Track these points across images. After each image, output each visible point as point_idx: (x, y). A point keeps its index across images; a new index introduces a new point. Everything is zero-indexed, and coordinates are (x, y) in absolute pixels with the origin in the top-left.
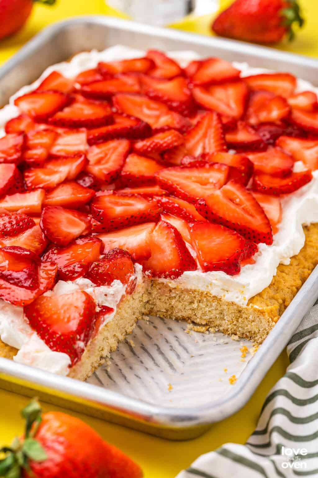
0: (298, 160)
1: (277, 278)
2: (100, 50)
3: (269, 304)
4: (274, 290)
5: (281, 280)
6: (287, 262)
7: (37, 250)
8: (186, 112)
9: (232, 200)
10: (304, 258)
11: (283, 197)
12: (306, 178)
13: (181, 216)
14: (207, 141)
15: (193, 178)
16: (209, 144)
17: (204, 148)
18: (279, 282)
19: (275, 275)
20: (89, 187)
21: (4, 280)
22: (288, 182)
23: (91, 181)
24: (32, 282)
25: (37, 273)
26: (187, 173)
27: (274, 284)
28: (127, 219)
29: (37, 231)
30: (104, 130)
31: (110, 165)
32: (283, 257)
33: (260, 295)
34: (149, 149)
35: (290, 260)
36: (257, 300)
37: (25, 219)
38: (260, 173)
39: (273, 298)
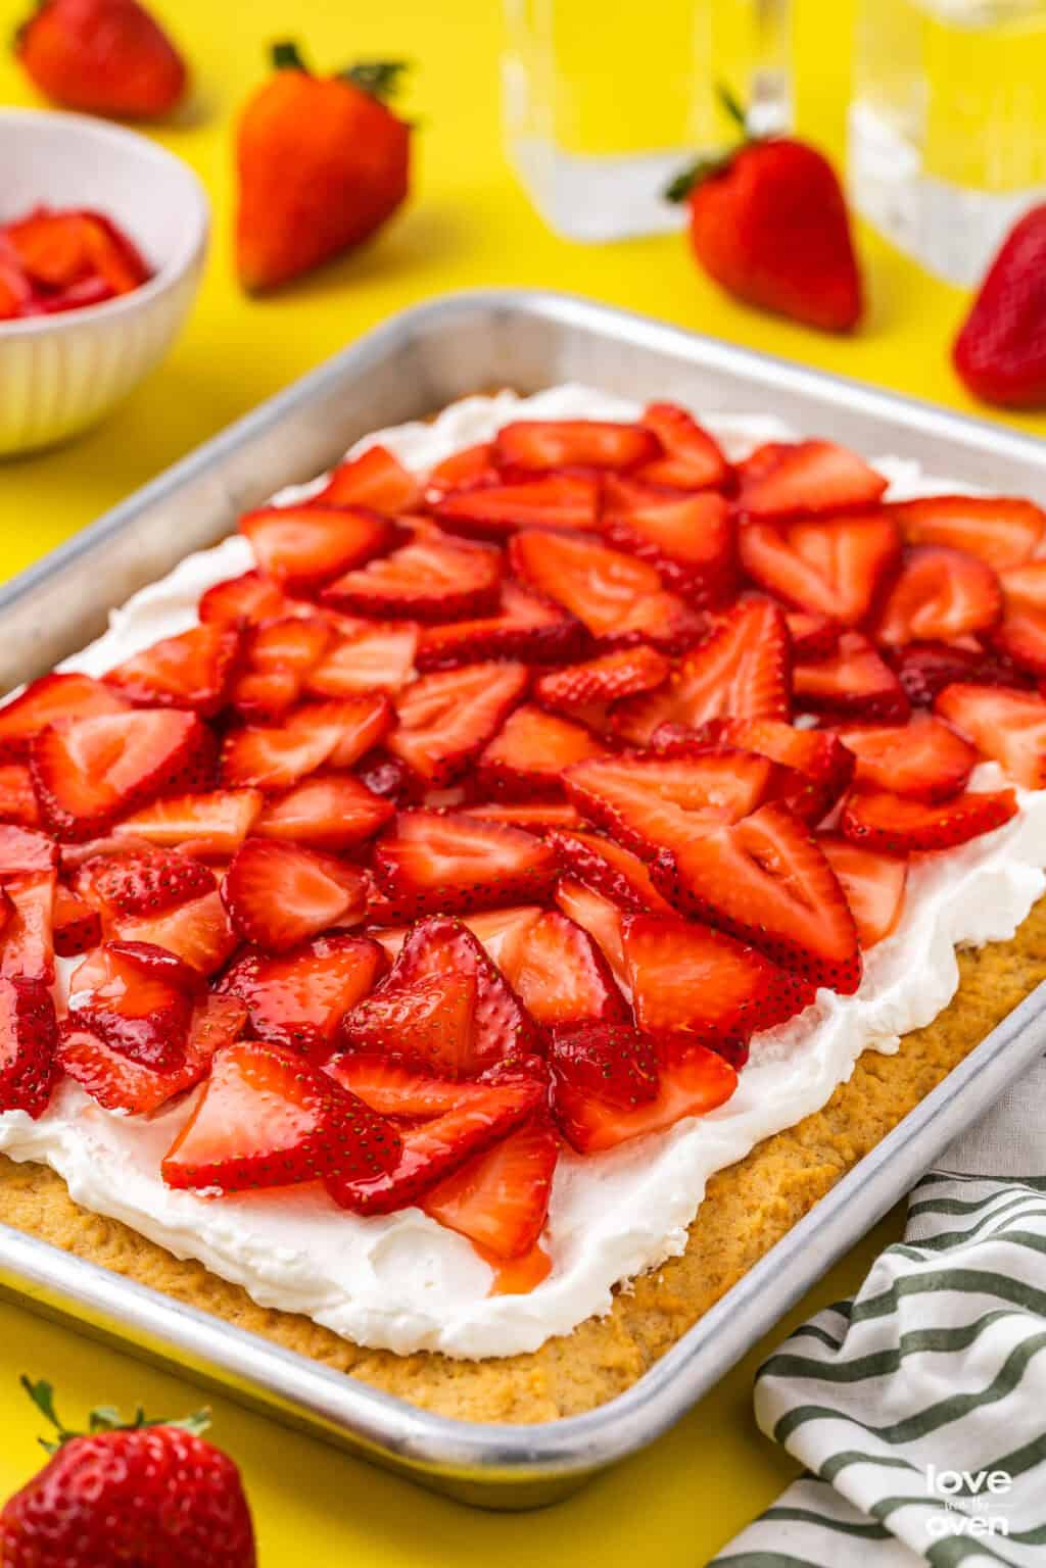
0: (987, 758)
1: (852, 1091)
2: (524, 393)
3: (815, 1159)
4: (838, 1122)
5: (862, 1095)
6: (890, 1046)
7: (207, 961)
8: (702, 597)
9: (758, 862)
10: (945, 1037)
11: (918, 860)
12: (998, 812)
13: (612, 893)
14: (734, 686)
15: (664, 790)
16: (741, 692)
17: (724, 705)
18: (853, 1101)
19: (847, 1080)
20: (386, 796)
21: (97, 1035)
22: (940, 817)
23: (395, 777)
24: (165, 1050)
25: (186, 1026)
26: (651, 773)
27: (839, 1105)
28: (464, 893)
29: (213, 907)
30: (461, 630)
31: (453, 734)
32: (875, 1033)
33: (791, 1132)
34: (573, 696)
35: (898, 1041)
36: (780, 1147)
37: (185, 868)
38: (870, 788)
39: (829, 1144)
